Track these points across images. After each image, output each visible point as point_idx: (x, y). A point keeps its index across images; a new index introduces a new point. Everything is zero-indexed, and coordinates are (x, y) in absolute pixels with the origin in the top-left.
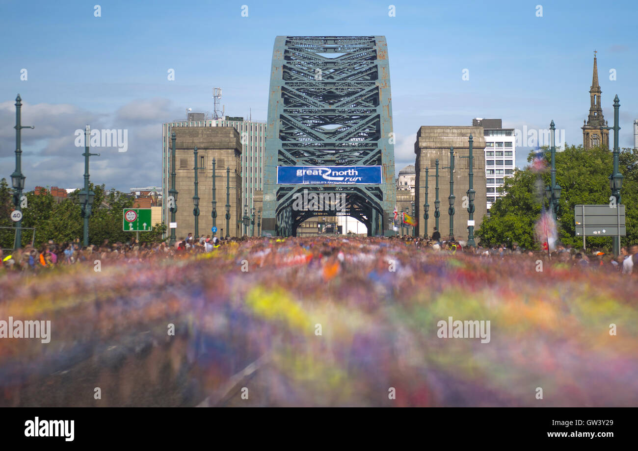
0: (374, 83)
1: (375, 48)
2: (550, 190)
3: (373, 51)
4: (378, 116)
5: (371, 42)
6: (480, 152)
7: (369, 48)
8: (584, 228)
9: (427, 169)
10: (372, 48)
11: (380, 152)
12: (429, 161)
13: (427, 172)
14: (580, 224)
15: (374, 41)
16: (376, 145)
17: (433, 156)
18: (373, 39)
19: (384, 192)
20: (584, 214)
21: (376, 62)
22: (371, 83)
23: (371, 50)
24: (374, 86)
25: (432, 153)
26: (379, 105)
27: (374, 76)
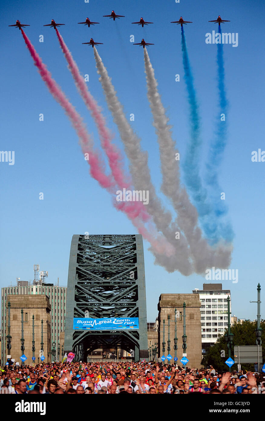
0: (134, 265)
1: (135, 242)
2: (228, 336)
3: (133, 245)
4: (137, 286)
5: (132, 238)
6: (197, 310)
7: (131, 243)
8: (239, 359)
9: (164, 321)
10: (133, 243)
11: (137, 309)
12: (166, 316)
13: (164, 322)
14: (237, 356)
15: (135, 238)
16: (135, 304)
17: (169, 313)
18: (134, 237)
19: (140, 334)
20: (239, 351)
21: (135, 252)
22: (133, 265)
23: (132, 244)
24: (134, 267)
25: (168, 310)
26: (137, 279)
27: (135, 261)
